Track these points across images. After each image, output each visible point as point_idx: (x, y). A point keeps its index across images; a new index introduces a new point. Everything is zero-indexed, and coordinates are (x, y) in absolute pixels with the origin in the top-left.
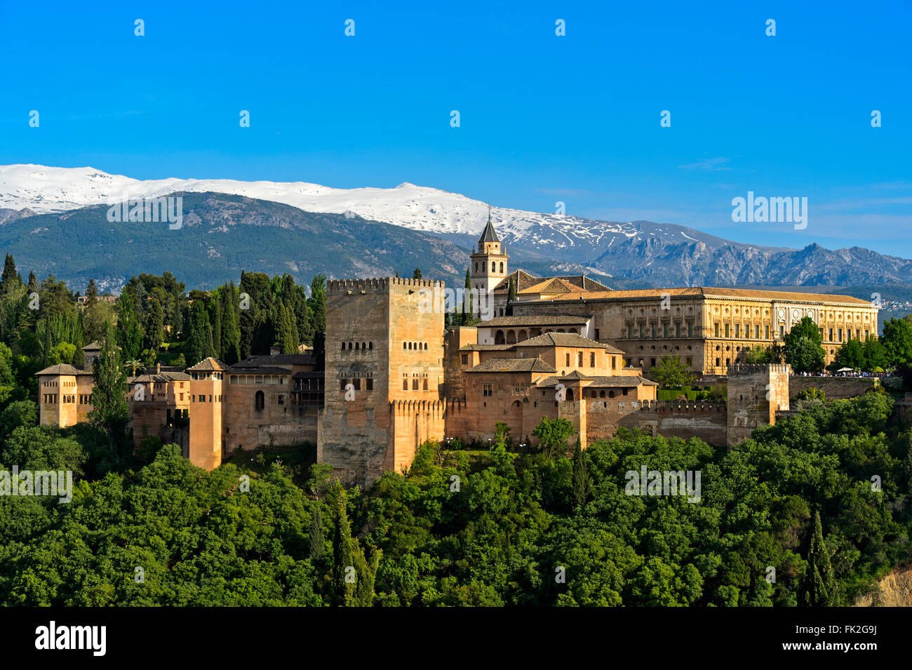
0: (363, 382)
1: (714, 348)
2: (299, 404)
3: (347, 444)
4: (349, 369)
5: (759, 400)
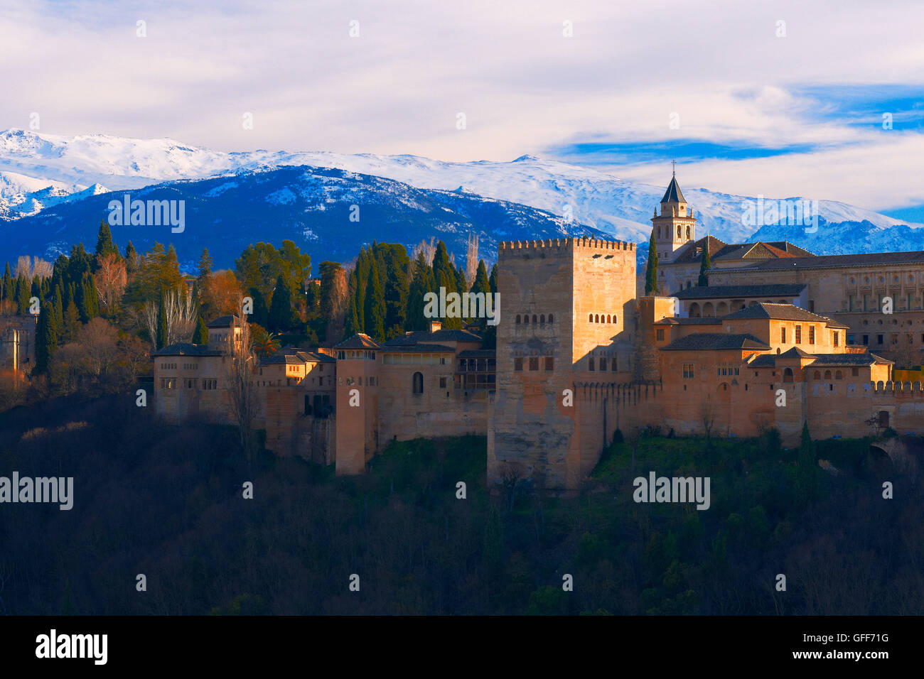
2: (465, 388)
3: (524, 434)
4: (525, 346)
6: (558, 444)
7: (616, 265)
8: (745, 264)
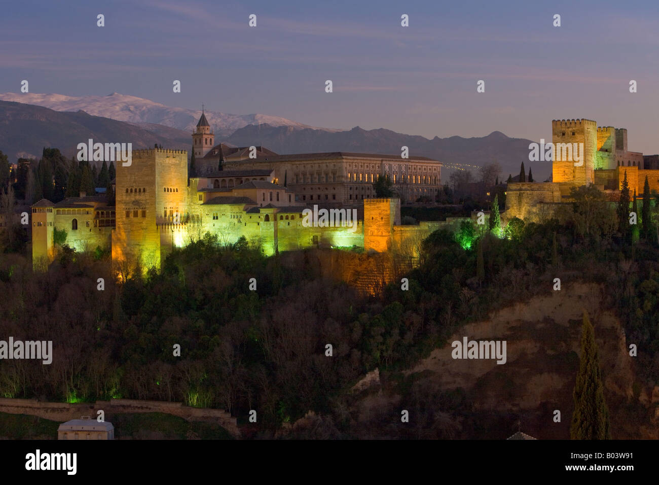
0: (140, 211)
1: (349, 189)
2: (99, 227)
3: (131, 250)
4: (131, 204)
5: (383, 220)
6: (149, 255)
7: (177, 162)
8: (242, 159)
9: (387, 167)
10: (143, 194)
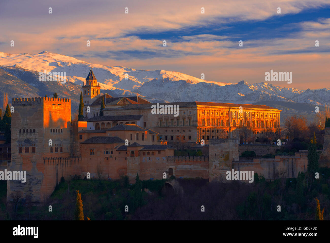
0: (30, 148)
4: (23, 142)
5: (224, 156)
6: (37, 184)
7: (62, 108)
8: (118, 107)
9: (234, 114)
10: (33, 134)
